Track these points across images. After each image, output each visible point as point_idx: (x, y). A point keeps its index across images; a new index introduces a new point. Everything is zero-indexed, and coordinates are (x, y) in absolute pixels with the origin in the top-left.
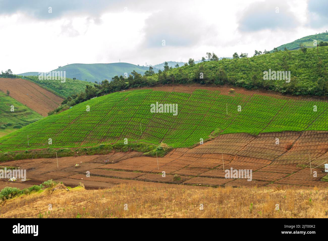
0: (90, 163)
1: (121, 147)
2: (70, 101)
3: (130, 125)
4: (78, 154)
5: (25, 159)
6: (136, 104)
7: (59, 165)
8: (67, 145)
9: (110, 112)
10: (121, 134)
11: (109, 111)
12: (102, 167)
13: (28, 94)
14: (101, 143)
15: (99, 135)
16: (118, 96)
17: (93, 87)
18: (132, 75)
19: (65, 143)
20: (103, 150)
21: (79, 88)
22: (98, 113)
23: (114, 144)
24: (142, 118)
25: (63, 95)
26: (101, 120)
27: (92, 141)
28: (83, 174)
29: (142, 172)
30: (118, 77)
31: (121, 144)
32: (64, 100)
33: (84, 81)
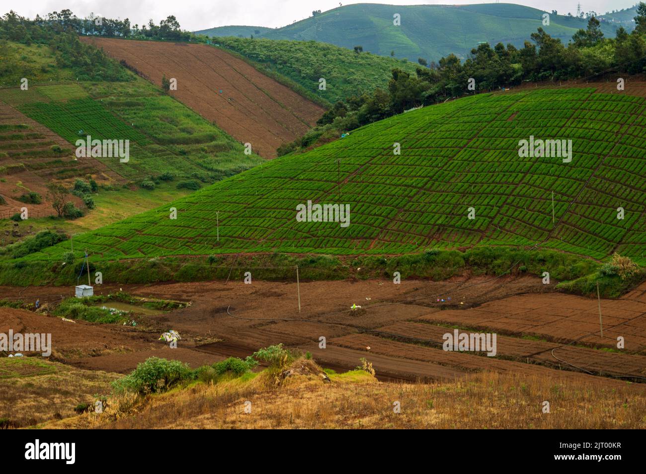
0: (393, 302)
1: (490, 260)
2: (342, 115)
3: (518, 195)
4: (361, 273)
5: (207, 279)
6: (542, 132)
7: (303, 304)
8: (329, 245)
9: (460, 154)
10: (490, 220)
11: (456, 150)
12: (428, 317)
13: (221, 91)
14: (428, 244)
15: (425, 221)
16: (487, 105)
17: (414, 75)
18: (533, 43)
19: (324, 240)
20: (434, 266)
21: (372, 78)
22: (424, 154)
23: (467, 250)
24: (559, 176)
25: (324, 97)
26: (431, 178)
27: (403, 236)
28: (371, 336)
29: (550, 339)
30: (488, 46)
31: (490, 250)
32: (323, 112)
33: (385, 57)
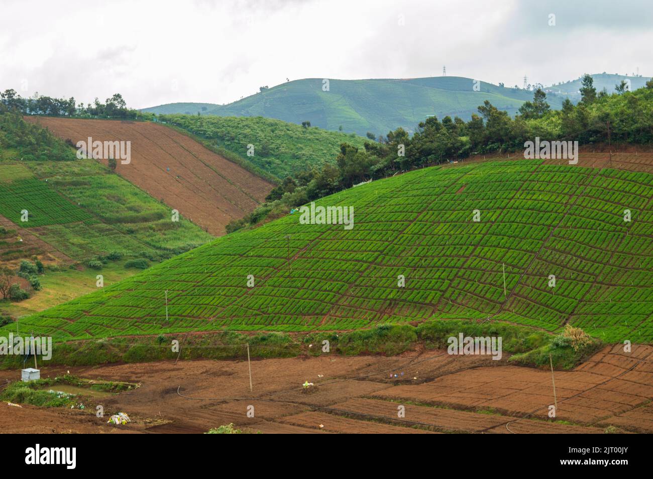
0: (345, 378)
1: (442, 334)
2: (291, 191)
3: (469, 268)
4: (313, 350)
5: (156, 359)
6: (491, 205)
7: (255, 383)
8: (279, 322)
9: (410, 227)
10: (441, 293)
11: (406, 223)
12: (382, 393)
13: (169, 169)
14: (379, 319)
15: (377, 296)
16: (436, 178)
17: (362, 149)
18: (480, 116)
19: (274, 317)
20: (387, 340)
21: (320, 153)
22: (374, 228)
23: (419, 324)
24: (509, 248)
25: (272, 172)
26: (382, 252)
27: (355, 312)
28: (324, 413)
29: (504, 413)
30: (436, 119)
31: (443, 324)
32: (272, 187)
33: (333, 131)
